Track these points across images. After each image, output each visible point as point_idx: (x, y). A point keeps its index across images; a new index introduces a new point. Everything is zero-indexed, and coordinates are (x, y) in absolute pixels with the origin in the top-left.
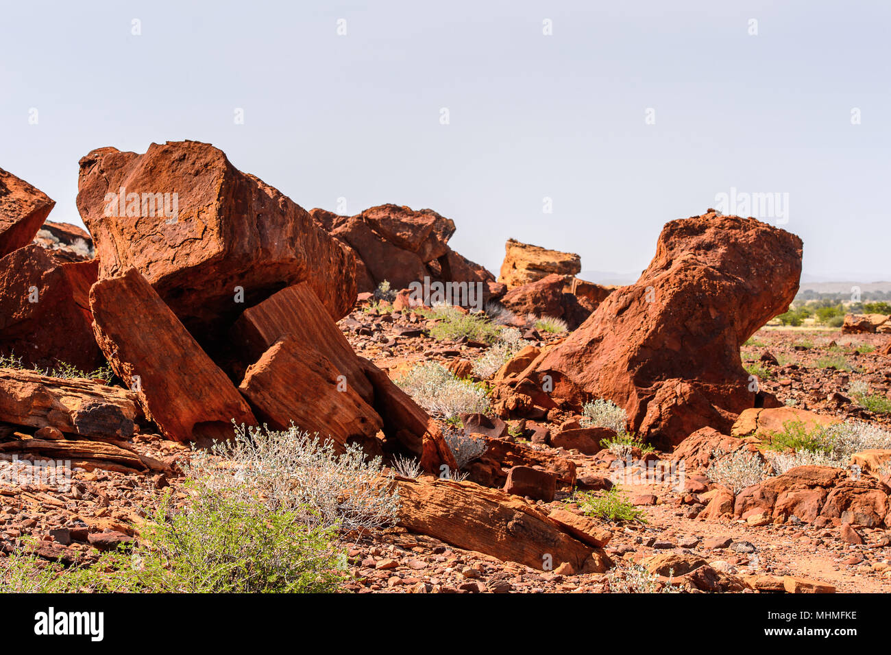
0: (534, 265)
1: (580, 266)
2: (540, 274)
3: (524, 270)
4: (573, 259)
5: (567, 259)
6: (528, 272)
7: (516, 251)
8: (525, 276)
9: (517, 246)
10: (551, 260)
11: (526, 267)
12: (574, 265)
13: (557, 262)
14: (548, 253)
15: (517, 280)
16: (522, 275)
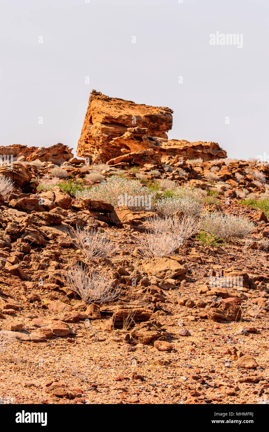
0: (112, 118)
1: (171, 122)
2: (119, 130)
3: (99, 125)
4: (161, 113)
5: (155, 112)
6: (104, 126)
7: (97, 104)
8: (100, 131)
9: (99, 99)
10: (134, 113)
11: (101, 120)
12: (163, 120)
13: (142, 115)
14: (136, 107)
15: (90, 137)
16: (96, 130)
